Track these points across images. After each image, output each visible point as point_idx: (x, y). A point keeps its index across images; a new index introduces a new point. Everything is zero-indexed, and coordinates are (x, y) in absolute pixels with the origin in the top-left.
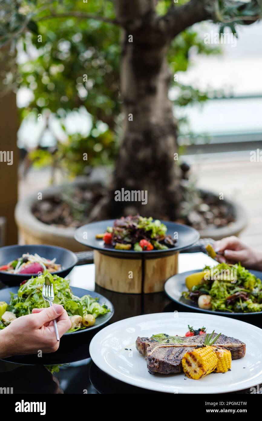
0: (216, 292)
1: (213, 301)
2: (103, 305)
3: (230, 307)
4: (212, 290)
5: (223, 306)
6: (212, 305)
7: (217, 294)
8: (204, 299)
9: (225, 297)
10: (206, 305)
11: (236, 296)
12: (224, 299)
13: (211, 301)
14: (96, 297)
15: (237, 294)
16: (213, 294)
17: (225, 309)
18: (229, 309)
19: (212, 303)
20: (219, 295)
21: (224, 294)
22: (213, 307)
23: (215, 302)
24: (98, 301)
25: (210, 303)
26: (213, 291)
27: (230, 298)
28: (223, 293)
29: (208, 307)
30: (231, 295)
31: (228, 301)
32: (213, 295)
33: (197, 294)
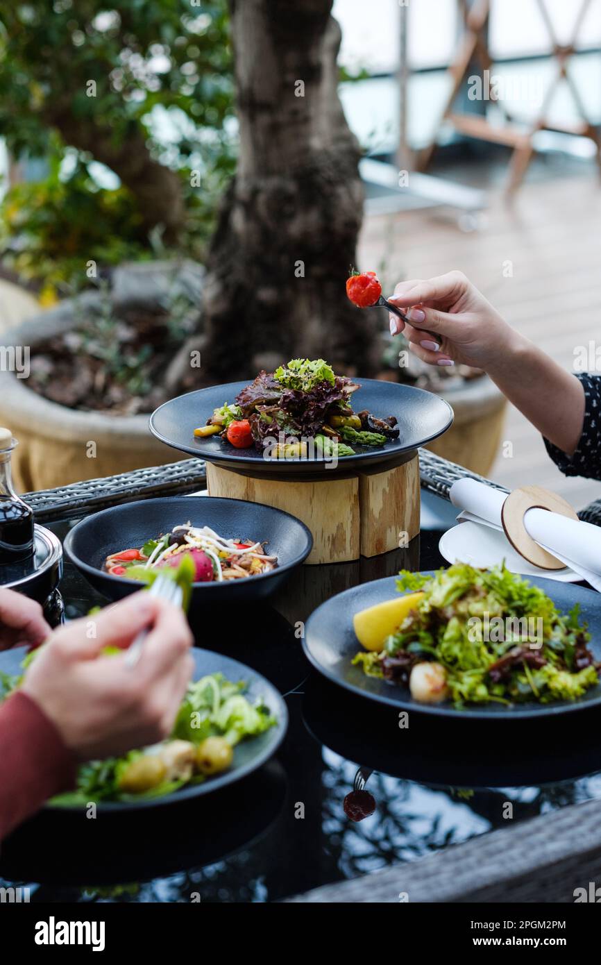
0: (456, 650)
1: (452, 677)
2: (258, 702)
3: (498, 690)
4: (444, 645)
5: (482, 691)
6: (450, 691)
7: (460, 655)
8: (427, 676)
9: (483, 664)
10: (435, 691)
11: (513, 658)
12: (482, 670)
13: (446, 679)
14: (241, 678)
15: (514, 653)
16: (449, 656)
17: (489, 698)
18: (497, 696)
19: (451, 683)
20: (465, 659)
21: (479, 655)
22: (456, 696)
23: (459, 680)
24: (245, 692)
25: (445, 685)
26: (448, 649)
27: (498, 667)
28: (475, 653)
29: (440, 697)
30: (500, 656)
31: (492, 674)
32: (449, 660)
33: (405, 662)
